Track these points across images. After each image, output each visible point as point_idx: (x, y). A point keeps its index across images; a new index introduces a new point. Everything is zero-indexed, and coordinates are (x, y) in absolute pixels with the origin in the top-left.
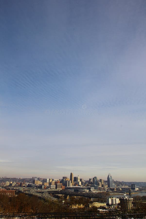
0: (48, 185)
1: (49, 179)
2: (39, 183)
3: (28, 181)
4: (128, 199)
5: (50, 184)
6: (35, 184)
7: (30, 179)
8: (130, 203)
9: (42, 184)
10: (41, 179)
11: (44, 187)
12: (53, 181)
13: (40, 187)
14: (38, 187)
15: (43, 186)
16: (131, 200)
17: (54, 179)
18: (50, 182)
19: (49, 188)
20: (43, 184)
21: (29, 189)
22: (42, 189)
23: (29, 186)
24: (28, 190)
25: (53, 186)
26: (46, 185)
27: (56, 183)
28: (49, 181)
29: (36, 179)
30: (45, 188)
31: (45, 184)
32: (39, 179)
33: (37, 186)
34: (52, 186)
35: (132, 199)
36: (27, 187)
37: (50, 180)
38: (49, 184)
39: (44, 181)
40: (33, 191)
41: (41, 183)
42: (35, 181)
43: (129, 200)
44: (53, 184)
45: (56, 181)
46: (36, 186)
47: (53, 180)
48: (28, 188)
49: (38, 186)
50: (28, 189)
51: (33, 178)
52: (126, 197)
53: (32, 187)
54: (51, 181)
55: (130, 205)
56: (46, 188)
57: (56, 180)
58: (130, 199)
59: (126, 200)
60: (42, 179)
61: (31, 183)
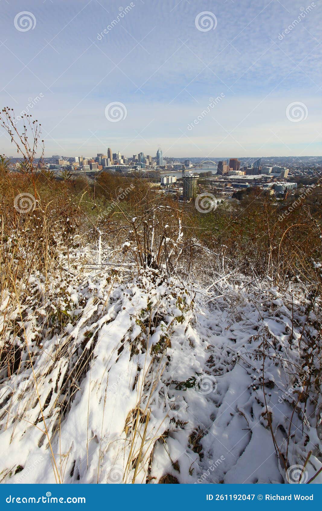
0: (79, 166)
1: (79, 158)
2: (65, 163)
3: (49, 162)
4: (193, 177)
5: (81, 164)
6: (60, 164)
7: (50, 159)
8: (195, 181)
10: (65, 157)
11: (74, 168)
12: (85, 159)
13: (69, 168)
14: (65, 169)
15: (72, 167)
16: (197, 178)
17: (86, 158)
18: (81, 161)
19: (81, 169)
20: (71, 164)
22: (72, 170)
23: (52, 167)
25: (87, 167)
26: (76, 166)
27: (89, 162)
28: (79, 160)
31: (74, 164)
32: (64, 158)
33: (64, 167)
34: (85, 167)
35: (199, 176)
37: (80, 159)
39: (72, 160)
41: (68, 163)
42: (59, 161)
44: (85, 164)
45: (88, 160)
46: (62, 167)
47: (84, 159)
49: (66, 167)
51: (53, 156)
52: (191, 175)
55: (195, 183)
56: (77, 169)
57: (88, 158)
58: (196, 177)
59: (191, 178)
60: (67, 158)
61: (54, 163)
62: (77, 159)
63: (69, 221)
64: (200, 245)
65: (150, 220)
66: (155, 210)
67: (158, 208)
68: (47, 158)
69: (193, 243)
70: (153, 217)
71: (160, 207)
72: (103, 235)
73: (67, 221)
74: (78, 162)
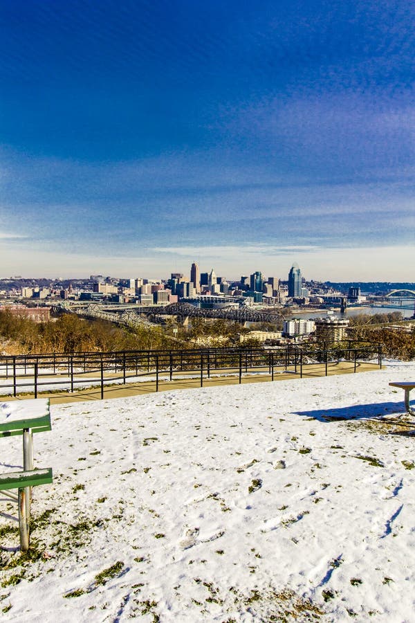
0: (134, 294)
1: (136, 281)
2: (110, 290)
3: (80, 287)
4: (336, 322)
5: (139, 291)
6: (100, 292)
7: (86, 282)
8: (340, 329)
9: (116, 292)
10: (113, 280)
11: (125, 299)
12: (147, 283)
13: (114, 299)
14: (107, 300)
15: (120, 298)
16: (344, 324)
17: (149, 281)
18: (139, 286)
19: (137, 301)
20: (121, 293)
21: (84, 304)
22: (120, 304)
23: (84, 297)
24: (82, 308)
25: (147, 297)
26: (129, 295)
27: (154, 289)
28: (136, 284)
29: (101, 281)
30: (127, 301)
31: (126, 292)
32: (108, 280)
33: (106, 297)
34: (144, 297)
35: (348, 321)
36: (80, 300)
37: (138, 282)
38: (136, 291)
39: (124, 284)
40: (96, 309)
41: (116, 290)
42: (99, 285)
43: (339, 324)
44: (147, 292)
45: (153, 285)
46: (102, 298)
47: (145, 282)
48: (82, 302)
49: (109, 297)
50: (81, 304)
51: (91, 277)
52: (333, 318)
53: (92, 299)
54: (142, 284)
55: (340, 334)
56: (130, 302)
57: (153, 281)
58: (342, 322)
59: (332, 324)
60: (117, 280)
61: (89, 289)
62: (132, 282)
68: (80, 280)
74: (134, 287)
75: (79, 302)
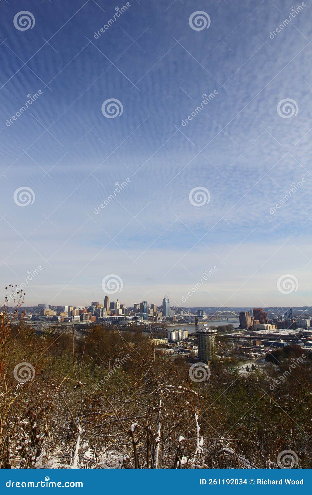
0: (67, 316)
1: (69, 307)
2: (53, 313)
3: (32, 312)
4: (210, 331)
5: (71, 314)
6: (45, 315)
7: (35, 308)
8: (213, 336)
9: (56, 315)
10: (53, 306)
11: (61, 319)
13: (55, 319)
14: (50, 320)
15: (59, 318)
16: (215, 332)
17: (77, 307)
18: (71, 311)
19: (70, 320)
20: (59, 315)
21: (34, 323)
22: (58, 322)
23: (34, 318)
24: (33, 325)
25: (77, 318)
26: (64, 316)
27: (81, 312)
28: (69, 310)
29: (47, 307)
30: (63, 320)
31: (62, 314)
32: (51, 307)
33: (49, 318)
34: (75, 318)
35: (216, 331)
36: (31, 320)
37: (71, 308)
38: (69, 314)
39: (60, 309)
40: (45, 326)
41: (55, 313)
42: (45, 311)
43: (212, 333)
44: (76, 315)
45: (80, 310)
46: (46, 318)
47: (75, 308)
49: (51, 318)
50: (32, 323)
51: (39, 305)
52: (207, 329)
53: (40, 320)
54: (73, 309)
55: (213, 340)
56: (65, 321)
57: (80, 307)
58: (213, 331)
59: (208, 333)
60: (55, 307)
61: (38, 313)
62: (66, 309)
63: (35, 428)
64: (232, 451)
65: (154, 408)
66: (162, 391)
67: (167, 388)
68: (31, 307)
69: (221, 447)
70: (159, 404)
71: (168, 388)
72: (84, 433)
73: (33, 427)
74: (68, 312)
75: (30, 322)
